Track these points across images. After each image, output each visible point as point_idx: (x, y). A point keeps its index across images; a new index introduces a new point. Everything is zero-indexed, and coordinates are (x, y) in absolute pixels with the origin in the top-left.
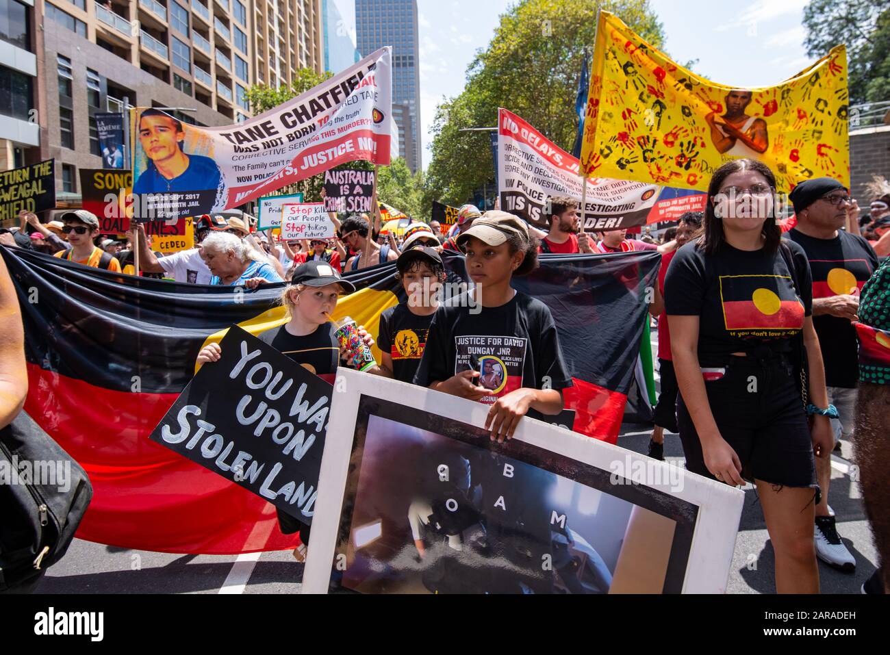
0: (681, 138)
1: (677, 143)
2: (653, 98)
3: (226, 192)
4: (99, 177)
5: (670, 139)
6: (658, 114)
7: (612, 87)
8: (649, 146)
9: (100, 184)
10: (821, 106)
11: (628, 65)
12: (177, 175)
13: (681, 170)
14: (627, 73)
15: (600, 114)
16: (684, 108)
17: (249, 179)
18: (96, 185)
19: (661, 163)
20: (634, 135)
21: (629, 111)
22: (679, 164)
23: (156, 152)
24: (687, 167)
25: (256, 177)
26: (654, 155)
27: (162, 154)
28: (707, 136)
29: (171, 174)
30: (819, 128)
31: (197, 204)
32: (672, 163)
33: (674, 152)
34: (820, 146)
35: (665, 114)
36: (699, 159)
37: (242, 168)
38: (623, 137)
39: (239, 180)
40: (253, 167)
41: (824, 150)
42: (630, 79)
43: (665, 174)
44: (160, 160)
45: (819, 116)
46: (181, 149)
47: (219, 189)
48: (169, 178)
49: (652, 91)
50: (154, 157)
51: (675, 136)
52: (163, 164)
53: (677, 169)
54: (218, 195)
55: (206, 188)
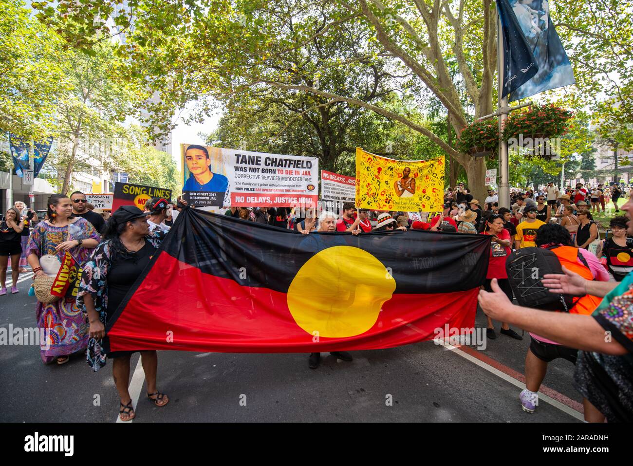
0: (386, 193)
1: (385, 195)
2: (377, 180)
3: (229, 194)
4: (126, 187)
5: (383, 193)
6: (379, 185)
7: (363, 176)
8: (376, 196)
9: (126, 191)
10: (435, 175)
11: (368, 168)
12: (205, 183)
13: (387, 204)
14: (368, 170)
15: (361, 185)
16: (386, 182)
17: (241, 189)
18: (124, 191)
19: (379, 202)
20: (370, 193)
21: (369, 184)
22: (386, 202)
23: (196, 169)
24: (388, 203)
25: (245, 189)
26: (378, 199)
27: (199, 171)
28: (394, 192)
29: (203, 182)
30: (434, 183)
31: (214, 199)
32: (384, 201)
33: (385, 197)
34: (434, 189)
35: (381, 185)
36: (392, 200)
37: (240, 184)
38: (368, 194)
39: (237, 189)
40: (245, 184)
41: (435, 190)
42: (369, 172)
43: (382, 206)
44: (198, 174)
45: (434, 179)
46: (210, 170)
47: (226, 192)
48: (202, 184)
49: (377, 177)
50: (194, 172)
51: (385, 192)
52: (199, 176)
53: (385, 204)
54: (226, 196)
55: (219, 191)
